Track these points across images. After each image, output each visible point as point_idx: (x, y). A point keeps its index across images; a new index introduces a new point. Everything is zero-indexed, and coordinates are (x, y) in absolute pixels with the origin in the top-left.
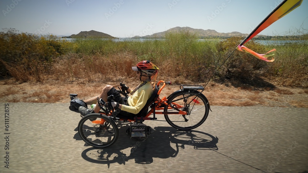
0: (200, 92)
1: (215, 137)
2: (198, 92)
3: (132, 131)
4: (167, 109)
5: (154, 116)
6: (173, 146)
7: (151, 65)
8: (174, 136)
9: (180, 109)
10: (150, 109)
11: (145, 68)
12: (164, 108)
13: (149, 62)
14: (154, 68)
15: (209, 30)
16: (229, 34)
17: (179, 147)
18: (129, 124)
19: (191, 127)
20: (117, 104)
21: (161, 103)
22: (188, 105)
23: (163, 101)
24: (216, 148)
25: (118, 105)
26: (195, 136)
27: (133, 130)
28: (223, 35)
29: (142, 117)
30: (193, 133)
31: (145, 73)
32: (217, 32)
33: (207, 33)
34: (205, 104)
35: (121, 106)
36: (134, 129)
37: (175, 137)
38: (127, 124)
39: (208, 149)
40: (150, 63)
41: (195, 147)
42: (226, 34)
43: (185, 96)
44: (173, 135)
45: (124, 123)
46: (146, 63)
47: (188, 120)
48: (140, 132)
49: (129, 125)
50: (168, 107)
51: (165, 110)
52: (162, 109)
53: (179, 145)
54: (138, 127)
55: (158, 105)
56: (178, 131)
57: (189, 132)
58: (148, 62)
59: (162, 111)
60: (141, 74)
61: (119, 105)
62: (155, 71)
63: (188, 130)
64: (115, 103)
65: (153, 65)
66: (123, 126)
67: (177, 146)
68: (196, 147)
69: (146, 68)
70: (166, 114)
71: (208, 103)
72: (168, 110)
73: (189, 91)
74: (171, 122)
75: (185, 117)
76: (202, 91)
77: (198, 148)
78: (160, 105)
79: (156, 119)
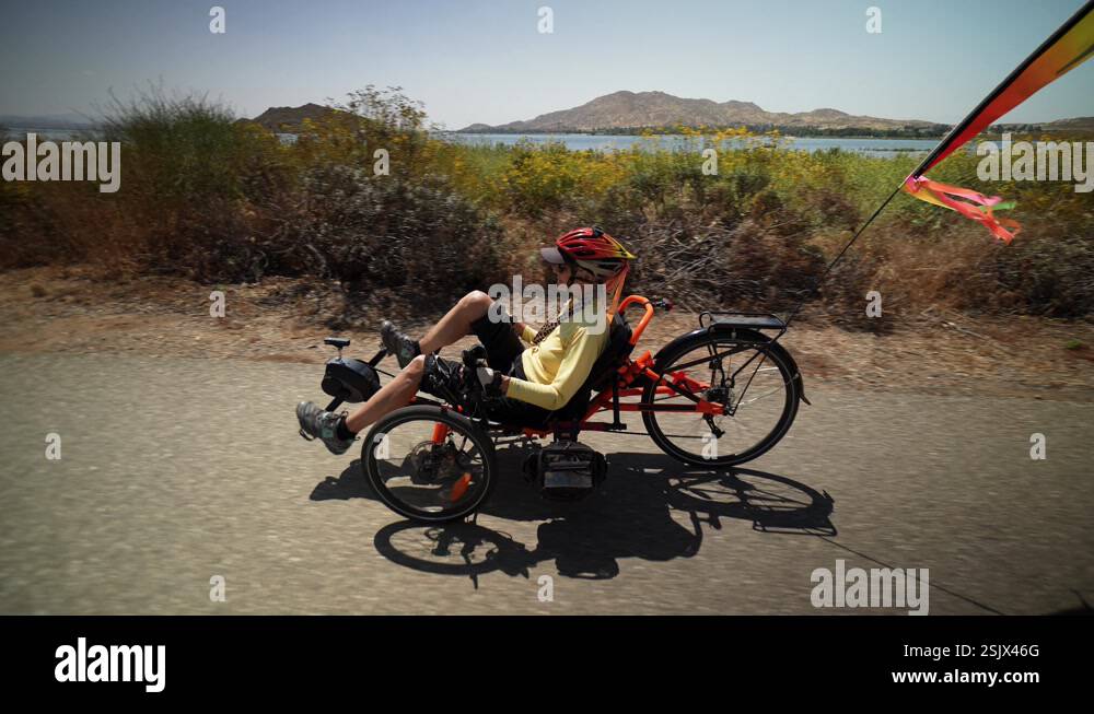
0: (770, 339)
1: (822, 493)
2: (765, 338)
3: (547, 468)
4: (655, 392)
5: (616, 417)
6: (681, 517)
7: (608, 242)
8: (677, 486)
9: (698, 395)
10: (594, 394)
11: (588, 254)
12: (641, 389)
13: (600, 235)
14: (619, 255)
15: (734, 104)
16: (804, 118)
17: (702, 523)
18: (517, 440)
19: (731, 458)
20: (495, 374)
21: (634, 375)
22: (728, 383)
23: (643, 366)
24: (831, 530)
25: (497, 380)
26: (750, 487)
27: (551, 464)
28: (781, 122)
29: (575, 420)
30: (742, 477)
31: (585, 272)
32: (761, 111)
33: (725, 113)
34: (786, 380)
35: (509, 381)
36: (552, 459)
37: (681, 490)
38: (511, 442)
39: (801, 531)
40: (605, 235)
41: (755, 525)
42: (792, 116)
43: (719, 351)
44: (674, 482)
45: (500, 439)
46: (593, 236)
47: (723, 433)
48: (574, 471)
49: (520, 445)
50: (659, 388)
51: (648, 397)
52: (638, 393)
53: (700, 515)
54: (568, 454)
55: (625, 381)
56: (687, 469)
57: (728, 474)
58: (597, 235)
59: (637, 399)
60: (574, 272)
61: (501, 380)
62: (619, 265)
63: (724, 468)
64: (490, 371)
65: (616, 244)
66: (497, 447)
67: (696, 521)
68: (758, 523)
69: (593, 253)
70: (648, 409)
71: (797, 375)
72: (657, 396)
73: (734, 334)
74: (664, 437)
75: (712, 422)
76: (781, 334)
77: (767, 528)
78: (630, 379)
79: (624, 426)
